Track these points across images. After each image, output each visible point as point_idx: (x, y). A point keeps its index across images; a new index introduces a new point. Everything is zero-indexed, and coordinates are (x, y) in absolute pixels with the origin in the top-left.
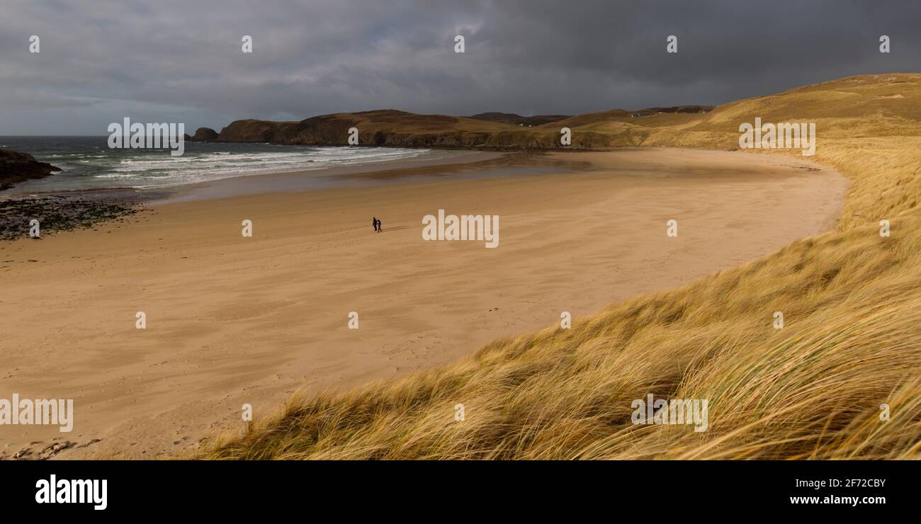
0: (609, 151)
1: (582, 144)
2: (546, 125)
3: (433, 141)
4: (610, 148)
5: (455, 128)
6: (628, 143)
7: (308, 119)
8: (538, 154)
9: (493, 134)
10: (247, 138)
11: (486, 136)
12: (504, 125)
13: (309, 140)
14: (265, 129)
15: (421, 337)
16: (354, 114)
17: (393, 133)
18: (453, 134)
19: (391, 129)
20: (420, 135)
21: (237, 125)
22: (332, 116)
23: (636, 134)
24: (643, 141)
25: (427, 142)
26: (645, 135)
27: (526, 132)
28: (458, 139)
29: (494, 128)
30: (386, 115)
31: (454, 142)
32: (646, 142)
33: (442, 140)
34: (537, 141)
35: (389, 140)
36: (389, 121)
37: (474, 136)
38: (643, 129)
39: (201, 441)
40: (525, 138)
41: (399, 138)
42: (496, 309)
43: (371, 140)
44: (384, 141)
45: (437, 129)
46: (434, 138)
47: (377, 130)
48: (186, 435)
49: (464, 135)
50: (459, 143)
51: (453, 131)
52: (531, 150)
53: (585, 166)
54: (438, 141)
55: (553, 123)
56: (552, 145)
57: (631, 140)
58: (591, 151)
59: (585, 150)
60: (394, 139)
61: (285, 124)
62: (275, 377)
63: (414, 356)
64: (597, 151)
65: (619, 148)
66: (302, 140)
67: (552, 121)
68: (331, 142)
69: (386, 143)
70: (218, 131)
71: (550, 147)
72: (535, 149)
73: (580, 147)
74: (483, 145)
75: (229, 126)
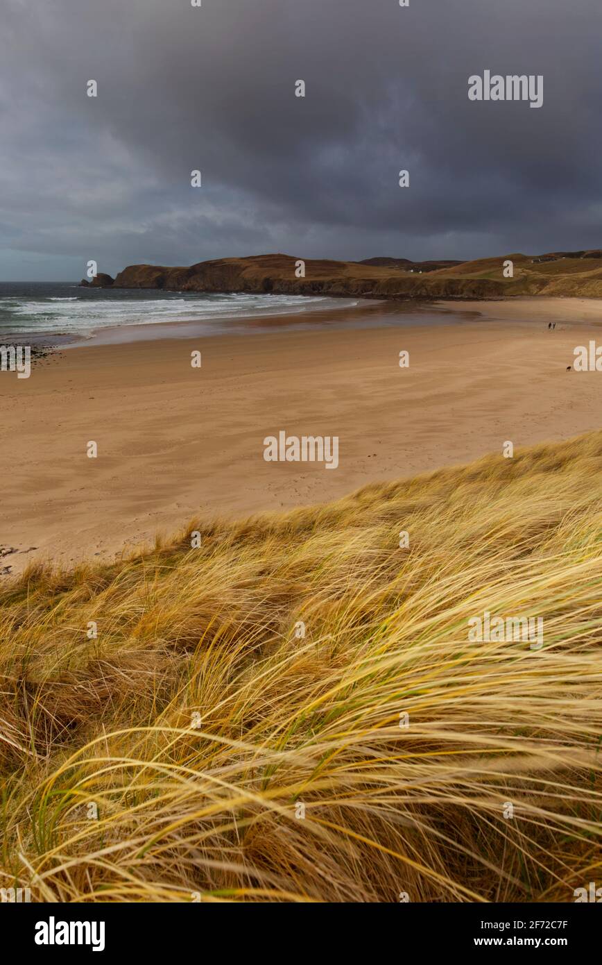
0: (502, 300)
1: (474, 292)
2: (438, 271)
3: (320, 288)
4: (503, 298)
5: (343, 274)
6: (524, 292)
7: (197, 265)
8: (428, 303)
9: (381, 281)
10: (140, 284)
11: (374, 283)
12: (393, 271)
13: (199, 286)
14: (157, 274)
15: (304, 478)
16: (242, 259)
17: (281, 280)
18: (340, 280)
19: (279, 275)
20: (308, 282)
21: (131, 270)
22: (221, 261)
23: (534, 282)
24: (541, 290)
25: (314, 289)
26: (543, 283)
27: (416, 279)
28: (346, 286)
29: (382, 274)
30: (274, 260)
31: (340, 290)
32: (544, 292)
33: (329, 287)
34: (426, 289)
35: (276, 287)
36: (277, 266)
37: (362, 282)
38: (542, 276)
39: (116, 554)
40: (414, 285)
41: (286, 285)
42: (375, 455)
43: (258, 287)
44: (272, 288)
45: (325, 275)
46: (321, 284)
47: (265, 276)
48: (104, 548)
49: (351, 282)
50: (346, 291)
51: (340, 277)
52: (420, 298)
53: (474, 316)
54: (325, 288)
55: (444, 269)
56: (442, 293)
57: (527, 289)
58: (483, 300)
59: (477, 300)
60: (281, 285)
61: (176, 270)
62: (174, 505)
63: (297, 494)
64: (490, 300)
65: (513, 296)
66: (193, 286)
67: (445, 267)
68: (220, 289)
69: (273, 290)
70: (114, 277)
71: (440, 295)
72: (425, 297)
73: (471, 296)
74: (370, 293)
75: (124, 272)
